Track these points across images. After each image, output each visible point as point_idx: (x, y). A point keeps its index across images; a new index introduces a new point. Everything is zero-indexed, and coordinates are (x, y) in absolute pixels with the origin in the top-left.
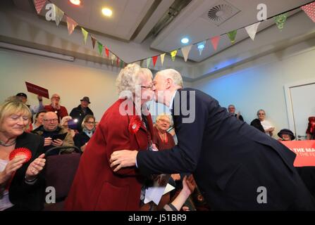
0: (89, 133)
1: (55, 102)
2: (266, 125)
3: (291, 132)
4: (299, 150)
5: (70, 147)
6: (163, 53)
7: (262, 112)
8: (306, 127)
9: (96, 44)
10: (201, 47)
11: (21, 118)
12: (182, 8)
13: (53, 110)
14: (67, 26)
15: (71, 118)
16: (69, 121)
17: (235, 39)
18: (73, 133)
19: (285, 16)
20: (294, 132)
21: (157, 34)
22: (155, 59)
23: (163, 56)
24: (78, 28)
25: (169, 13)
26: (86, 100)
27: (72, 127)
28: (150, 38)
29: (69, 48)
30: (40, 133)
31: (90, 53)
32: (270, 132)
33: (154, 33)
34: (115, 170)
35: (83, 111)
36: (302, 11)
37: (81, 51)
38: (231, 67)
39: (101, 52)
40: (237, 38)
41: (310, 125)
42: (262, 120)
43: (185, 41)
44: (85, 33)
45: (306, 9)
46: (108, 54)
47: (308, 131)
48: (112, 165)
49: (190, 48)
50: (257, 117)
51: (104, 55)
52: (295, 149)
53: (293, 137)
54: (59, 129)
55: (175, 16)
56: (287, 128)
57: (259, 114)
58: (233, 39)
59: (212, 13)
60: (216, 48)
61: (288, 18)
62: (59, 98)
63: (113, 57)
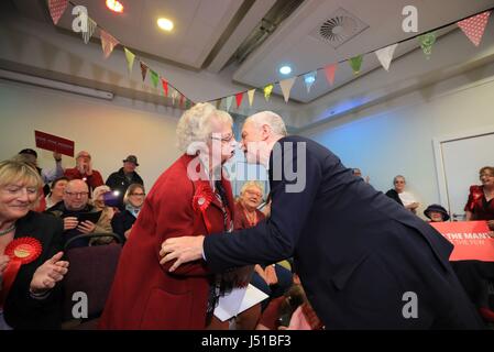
0: (136, 212)
1: (82, 163)
2: (407, 199)
3: (443, 209)
4: (454, 236)
5: (105, 235)
6: (252, 88)
7: (400, 180)
8: (465, 201)
9: (148, 73)
10: (310, 80)
11: (25, 190)
12: (282, 20)
13: (79, 176)
14: (101, 44)
15: (107, 188)
16: (105, 194)
17: (361, 69)
18: (110, 213)
19: (433, 35)
20: (447, 209)
21: (244, 59)
22: (239, 97)
23: (251, 93)
24: (119, 48)
25: (262, 28)
26: (132, 161)
27: (110, 203)
28: (232, 65)
29: (106, 80)
30: (58, 213)
31: (139, 88)
32: (413, 209)
33: (239, 58)
34: (172, 269)
35: (127, 177)
36: (458, 29)
37: (124, 84)
38: (356, 112)
39: (156, 85)
40: (364, 67)
41: (471, 198)
42: (400, 191)
43: (285, 70)
44: (131, 56)
45: (463, 25)
46: (166, 89)
47: (468, 208)
48: (163, 261)
49: (292, 81)
50: (393, 187)
51: (161, 92)
52: (449, 235)
53: (446, 217)
54: (90, 207)
55: (270, 33)
56: (437, 203)
57: (396, 182)
58: (357, 68)
59: (327, 29)
60: (331, 83)
61: (438, 39)
62: (89, 157)
63: (174, 95)
